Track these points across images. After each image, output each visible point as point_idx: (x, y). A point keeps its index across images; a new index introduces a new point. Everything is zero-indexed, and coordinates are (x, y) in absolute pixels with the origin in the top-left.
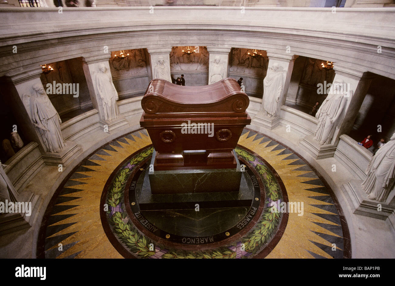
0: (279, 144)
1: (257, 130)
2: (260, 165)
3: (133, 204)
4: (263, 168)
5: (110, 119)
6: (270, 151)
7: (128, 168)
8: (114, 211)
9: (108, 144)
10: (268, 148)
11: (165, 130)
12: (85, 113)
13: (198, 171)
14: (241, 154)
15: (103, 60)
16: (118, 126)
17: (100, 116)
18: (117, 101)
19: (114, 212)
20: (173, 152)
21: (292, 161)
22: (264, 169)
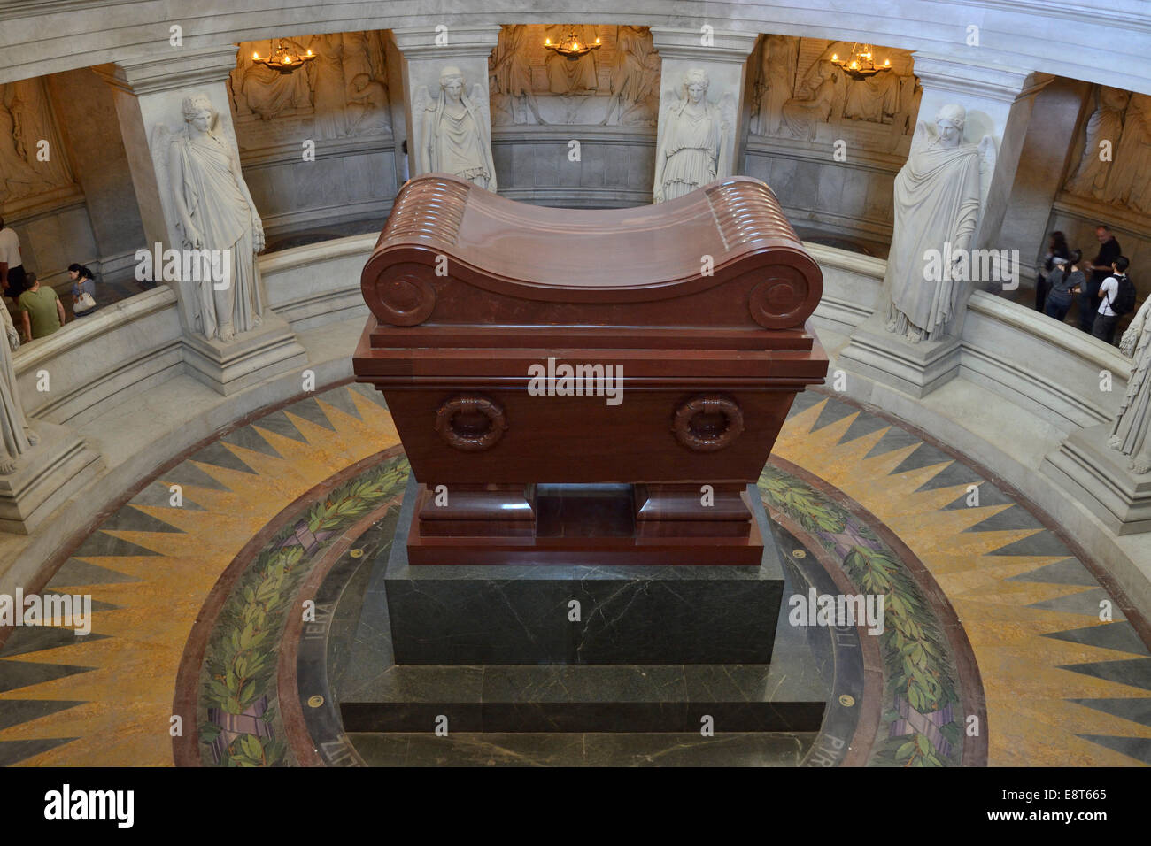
0: (953, 461)
1: (860, 398)
2: (866, 553)
3: (314, 702)
4: (877, 565)
5: (228, 330)
6: (911, 490)
7: (300, 546)
8: (232, 731)
9: (213, 439)
10: (904, 476)
11: (457, 394)
12: (121, 304)
13: (595, 573)
14: (787, 499)
15: (200, 78)
16: (259, 362)
17: (182, 318)
18: (260, 254)
19: (233, 737)
20: (492, 487)
21: (1009, 538)
22: (883, 571)
